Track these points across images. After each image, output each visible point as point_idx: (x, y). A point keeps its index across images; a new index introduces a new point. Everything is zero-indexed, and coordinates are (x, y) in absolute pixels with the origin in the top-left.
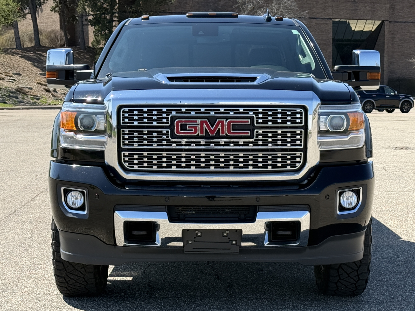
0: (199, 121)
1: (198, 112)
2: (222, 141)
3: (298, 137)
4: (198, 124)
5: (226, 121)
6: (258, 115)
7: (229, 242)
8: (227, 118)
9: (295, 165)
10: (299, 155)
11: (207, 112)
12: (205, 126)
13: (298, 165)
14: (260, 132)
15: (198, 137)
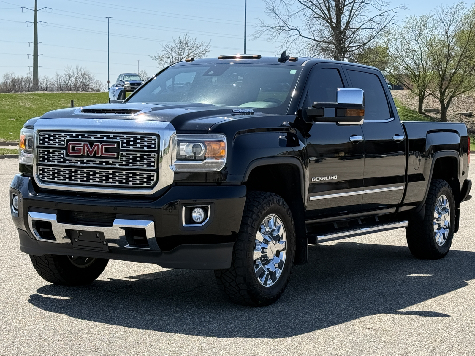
0: (83, 144)
1: (83, 136)
2: (98, 161)
3: (152, 160)
4: (82, 147)
5: (101, 144)
6: (123, 141)
7: (101, 242)
8: (101, 142)
9: (150, 182)
10: (153, 174)
11: (89, 137)
12: (86, 148)
13: (152, 183)
14: (124, 154)
15: (82, 156)
